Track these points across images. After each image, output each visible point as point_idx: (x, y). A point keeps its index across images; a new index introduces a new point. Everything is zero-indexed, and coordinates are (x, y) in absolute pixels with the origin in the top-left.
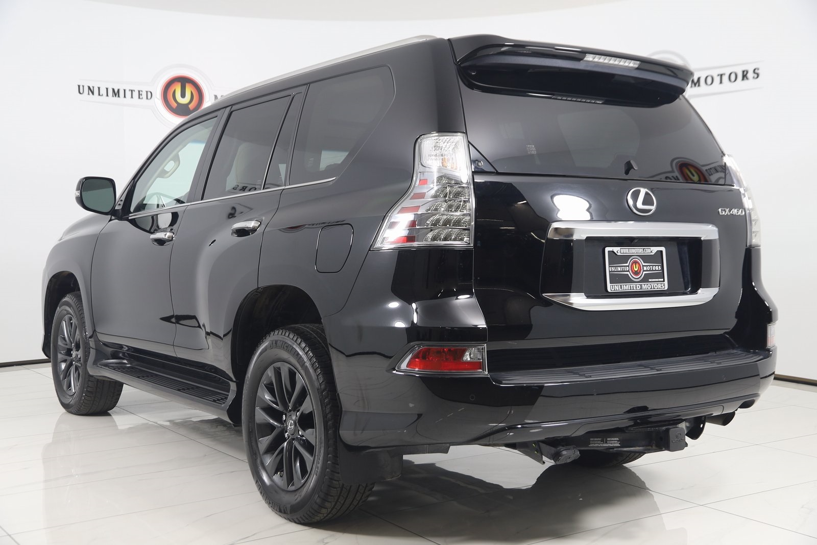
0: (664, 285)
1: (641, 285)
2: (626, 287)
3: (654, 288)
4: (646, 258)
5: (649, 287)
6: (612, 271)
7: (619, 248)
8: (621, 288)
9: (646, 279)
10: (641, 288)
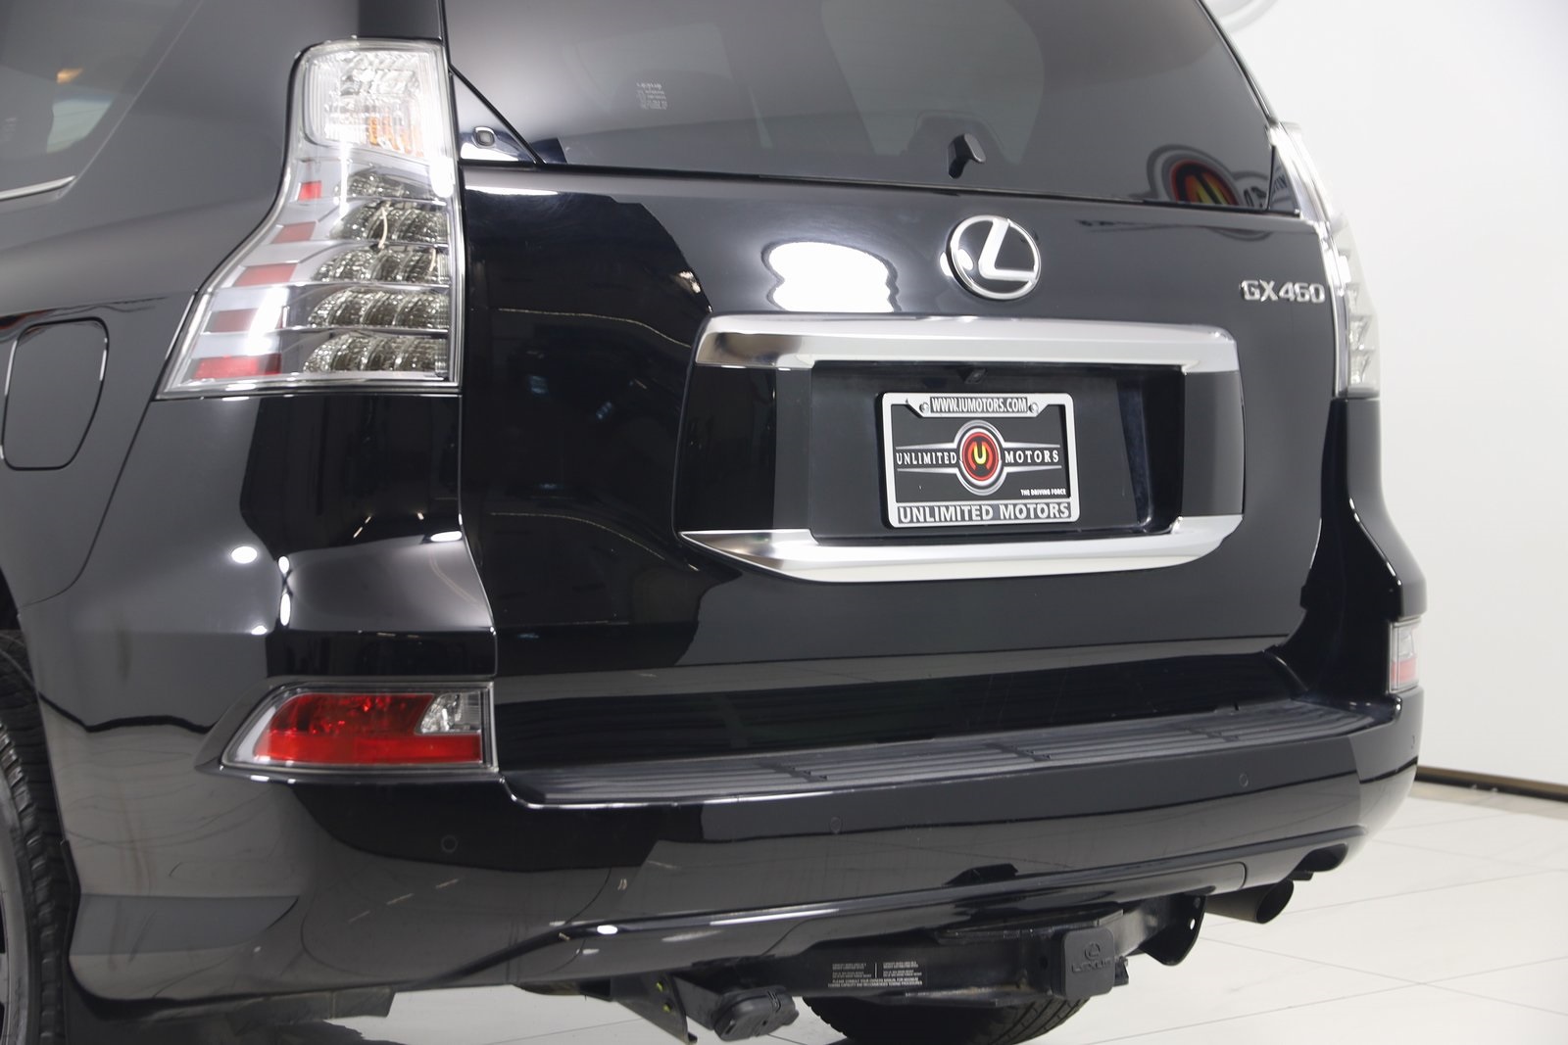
0: (1068, 508)
1: (996, 509)
2: (948, 513)
3: (1037, 516)
4: (1013, 428)
5: (1021, 511)
6: (903, 466)
7: (924, 398)
8: (932, 515)
9: (1011, 489)
10: (997, 516)
